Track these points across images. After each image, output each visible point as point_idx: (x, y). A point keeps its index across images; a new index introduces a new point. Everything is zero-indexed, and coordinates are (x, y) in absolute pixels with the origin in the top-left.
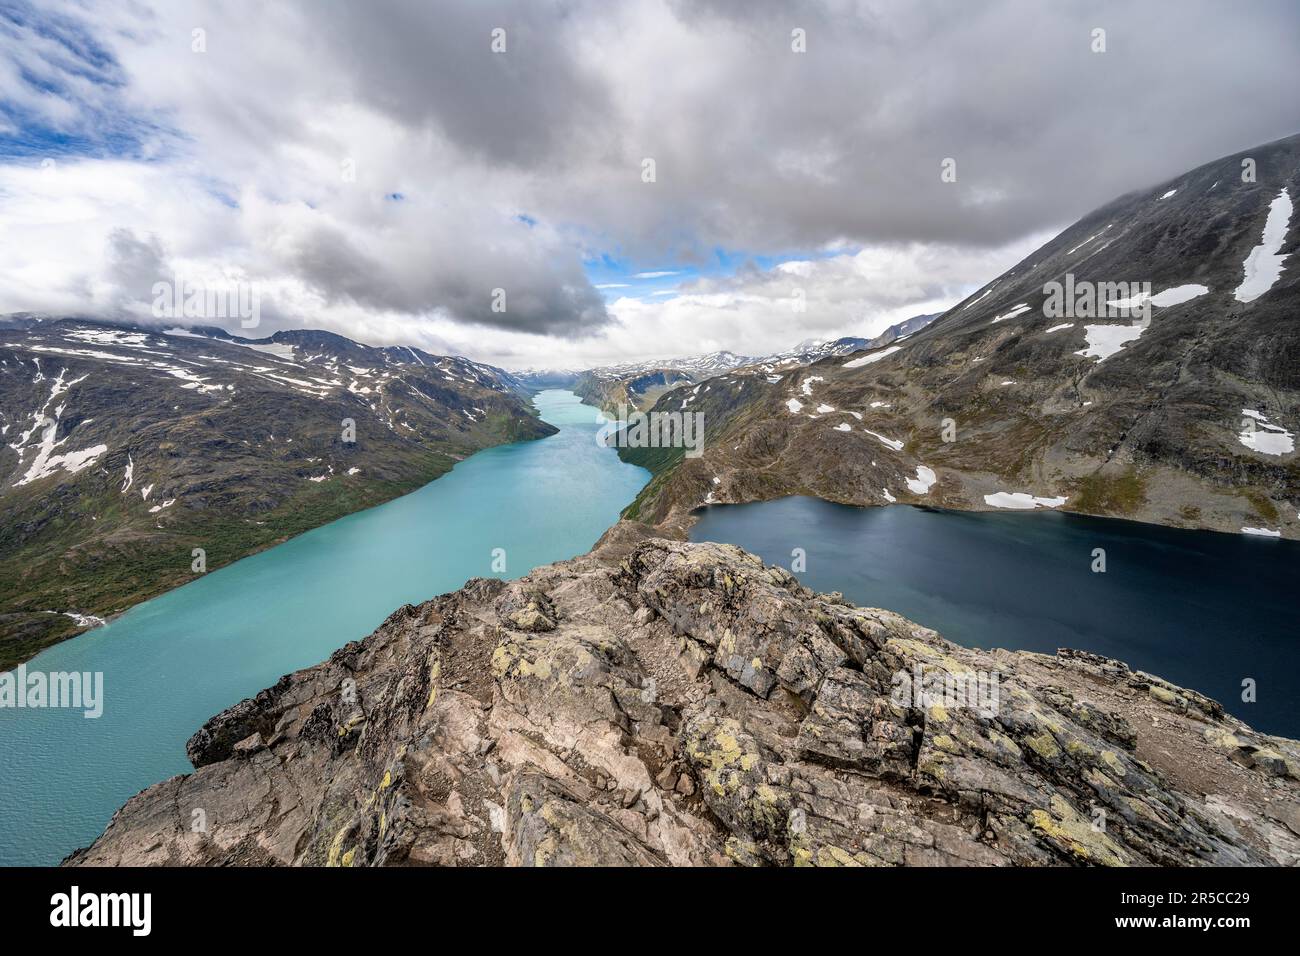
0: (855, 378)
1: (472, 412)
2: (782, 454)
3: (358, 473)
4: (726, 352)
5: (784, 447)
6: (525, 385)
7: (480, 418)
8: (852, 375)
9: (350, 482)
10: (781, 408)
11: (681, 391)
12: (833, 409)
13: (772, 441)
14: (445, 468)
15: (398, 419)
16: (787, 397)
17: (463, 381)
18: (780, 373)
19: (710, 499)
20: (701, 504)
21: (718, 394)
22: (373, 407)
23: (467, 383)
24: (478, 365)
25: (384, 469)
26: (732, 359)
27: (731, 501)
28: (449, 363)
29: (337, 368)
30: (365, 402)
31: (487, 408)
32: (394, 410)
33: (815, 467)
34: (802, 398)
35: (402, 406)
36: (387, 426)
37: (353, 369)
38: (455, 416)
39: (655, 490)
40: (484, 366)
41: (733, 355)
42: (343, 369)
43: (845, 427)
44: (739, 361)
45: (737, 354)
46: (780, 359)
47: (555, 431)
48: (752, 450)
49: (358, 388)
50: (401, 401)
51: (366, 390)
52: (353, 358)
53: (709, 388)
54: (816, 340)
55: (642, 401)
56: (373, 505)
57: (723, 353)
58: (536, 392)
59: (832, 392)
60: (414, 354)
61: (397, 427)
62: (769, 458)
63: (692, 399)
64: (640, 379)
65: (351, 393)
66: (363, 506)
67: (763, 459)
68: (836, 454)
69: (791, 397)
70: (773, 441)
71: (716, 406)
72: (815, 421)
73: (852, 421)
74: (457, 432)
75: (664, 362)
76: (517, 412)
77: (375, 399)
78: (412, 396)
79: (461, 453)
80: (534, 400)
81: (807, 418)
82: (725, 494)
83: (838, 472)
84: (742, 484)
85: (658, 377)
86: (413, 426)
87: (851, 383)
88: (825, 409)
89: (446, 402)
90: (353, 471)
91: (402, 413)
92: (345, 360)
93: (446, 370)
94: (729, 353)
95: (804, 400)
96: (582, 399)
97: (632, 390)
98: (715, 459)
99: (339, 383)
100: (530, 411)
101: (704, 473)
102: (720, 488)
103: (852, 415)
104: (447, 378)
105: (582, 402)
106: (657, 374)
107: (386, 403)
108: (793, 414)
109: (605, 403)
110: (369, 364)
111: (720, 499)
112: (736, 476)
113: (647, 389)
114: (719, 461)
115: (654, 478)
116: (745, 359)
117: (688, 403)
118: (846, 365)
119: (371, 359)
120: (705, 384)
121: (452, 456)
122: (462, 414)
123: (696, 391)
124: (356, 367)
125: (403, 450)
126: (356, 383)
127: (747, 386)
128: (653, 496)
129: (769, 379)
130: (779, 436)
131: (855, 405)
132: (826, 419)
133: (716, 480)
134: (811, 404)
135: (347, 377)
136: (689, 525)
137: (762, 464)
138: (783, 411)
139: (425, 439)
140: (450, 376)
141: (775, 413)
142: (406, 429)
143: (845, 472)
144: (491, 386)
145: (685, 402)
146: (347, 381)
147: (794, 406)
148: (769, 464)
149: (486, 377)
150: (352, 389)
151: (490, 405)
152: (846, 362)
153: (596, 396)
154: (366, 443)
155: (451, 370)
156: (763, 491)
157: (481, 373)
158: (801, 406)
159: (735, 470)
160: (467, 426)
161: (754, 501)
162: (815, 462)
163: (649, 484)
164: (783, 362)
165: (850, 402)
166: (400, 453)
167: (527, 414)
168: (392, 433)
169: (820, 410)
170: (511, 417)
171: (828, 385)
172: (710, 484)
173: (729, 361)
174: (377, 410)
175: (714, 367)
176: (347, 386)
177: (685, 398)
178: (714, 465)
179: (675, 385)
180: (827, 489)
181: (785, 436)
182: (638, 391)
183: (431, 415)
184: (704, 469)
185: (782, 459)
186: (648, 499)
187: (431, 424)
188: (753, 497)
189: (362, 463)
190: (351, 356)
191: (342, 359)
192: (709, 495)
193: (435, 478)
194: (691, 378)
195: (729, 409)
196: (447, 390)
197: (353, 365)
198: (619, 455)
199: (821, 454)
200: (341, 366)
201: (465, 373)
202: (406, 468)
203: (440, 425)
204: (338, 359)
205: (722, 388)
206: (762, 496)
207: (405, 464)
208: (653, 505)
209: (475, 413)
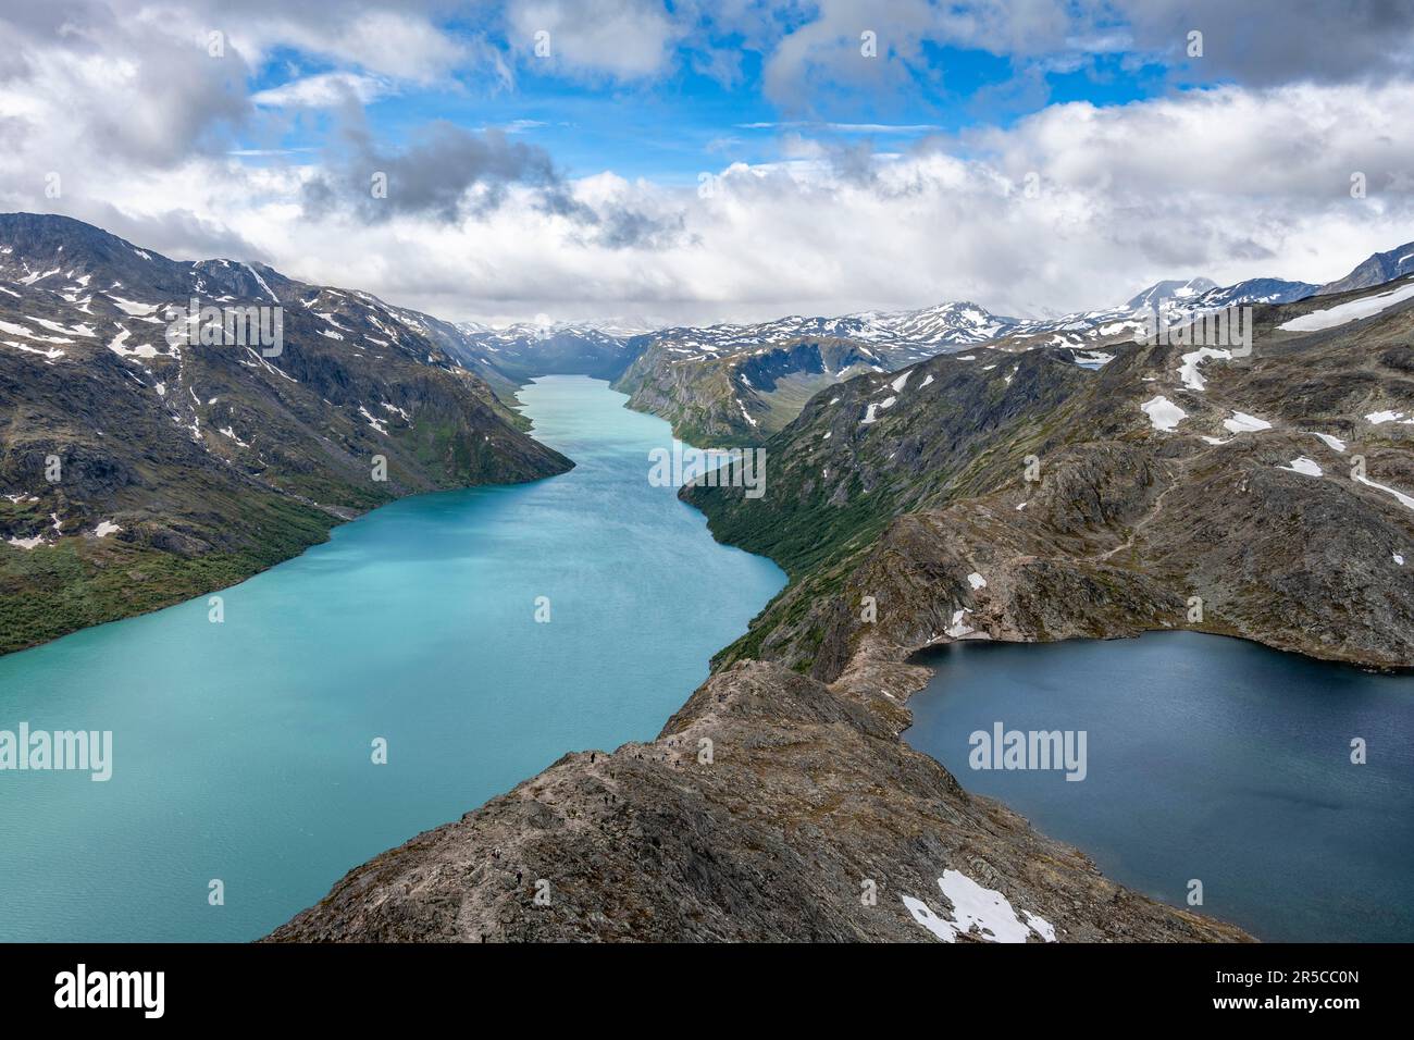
0: (1316, 353)
1: (378, 412)
2: (1139, 526)
3: (120, 536)
4: (964, 306)
5: (1145, 511)
6: (500, 363)
7: (397, 426)
8: (1310, 347)
9: (97, 554)
10: (1129, 418)
11: (863, 384)
12: (1266, 425)
13: (1112, 494)
14: (308, 536)
15: (214, 420)
16: (1145, 392)
17: (362, 341)
18: (1108, 349)
19: (958, 627)
20: (936, 639)
21: (953, 392)
22: (161, 389)
23: (370, 346)
24: (399, 310)
25: (175, 528)
26: (981, 321)
27: (1015, 636)
28: (334, 302)
29: (88, 299)
30: (142, 376)
31: (415, 404)
32: (206, 399)
33: (1236, 561)
34: (1182, 396)
35: (226, 389)
36: (189, 433)
37: (123, 304)
38: (339, 416)
39: (798, 609)
40: (413, 315)
41: (982, 313)
42: (101, 302)
43: (1307, 467)
44: (996, 327)
45: (992, 311)
46: (1095, 324)
47: (566, 465)
48: (1061, 513)
49: (130, 344)
50: (223, 379)
51: (147, 351)
52: (125, 280)
53: (929, 379)
54: (1182, 284)
55: (768, 408)
56: (143, 609)
57: (960, 307)
58: (523, 379)
59: (1259, 384)
60: (260, 280)
61: (211, 435)
62: (1104, 535)
63: (888, 402)
64: (765, 357)
65: (113, 355)
66: (122, 610)
67: (1091, 536)
68: (1292, 531)
69: (1153, 394)
70: (1115, 495)
71: (947, 422)
72: (1223, 449)
73: (1324, 455)
74: (342, 456)
75: (822, 321)
76: (483, 418)
77: (166, 371)
78: (246, 369)
79: (348, 504)
80: (520, 395)
81: (1199, 445)
82: (998, 618)
83: (1303, 577)
84: (1043, 593)
85: (804, 356)
86: (244, 436)
87: (1310, 364)
88: (1245, 423)
89: (322, 386)
90: (105, 529)
91: (223, 406)
92: (107, 284)
93: (327, 316)
94: (975, 308)
95: (1187, 400)
96: (626, 398)
97: (746, 381)
98: (972, 528)
99: (90, 333)
100: (510, 419)
101: (946, 559)
102: (987, 601)
103: (1320, 440)
104: (328, 334)
105: (629, 405)
106: (804, 347)
107: (189, 379)
108: (1161, 433)
109: (682, 409)
110: (160, 295)
111: (985, 628)
112: (1027, 574)
113: (778, 382)
114: (981, 533)
115: (793, 583)
116: (1010, 324)
117: (880, 413)
118: (1288, 326)
119: (164, 283)
120: (920, 369)
121: (328, 509)
122: (356, 416)
123: (899, 384)
124: (131, 299)
125: (221, 488)
126: (126, 334)
127: (1027, 373)
128: (793, 623)
129: (1079, 361)
130: (1130, 483)
131: (1324, 416)
132: (1250, 446)
133: (976, 581)
134: (1209, 410)
135: (108, 320)
136: (910, 688)
137: (1088, 549)
138: (1134, 425)
139: (271, 468)
140: (332, 328)
141: (1114, 428)
142: (231, 443)
143: (1321, 574)
144: (424, 358)
145: (871, 409)
146: (107, 331)
147: (1163, 414)
148: (1109, 551)
149: (415, 337)
150: (117, 346)
151: (421, 398)
152: (1290, 316)
153: (662, 393)
154: (136, 467)
155: (337, 317)
156: (1097, 614)
157: (406, 328)
158: (1182, 414)
159: (1022, 557)
160: (363, 443)
161: (1074, 640)
162: (1231, 551)
163: (780, 597)
164: (1104, 331)
165: (1310, 408)
166: (214, 495)
167: (503, 423)
168: (197, 449)
169: (1230, 424)
170: (468, 429)
171: (1248, 369)
172: (959, 589)
173: (973, 326)
174: (170, 395)
175: (938, 337)
176: (107, 340)
177: (870, 401)
178: (968, 542)
179: (845, 373)
180: (1272, 618)
181: (1146, 483)
182: (759, 384)
183: (287, 414)
184: (943, 551)
185: (1139, 540)
186: (780, 628)
187: (288, 435)
188: (1071, 628)
189: (129, 514)
190: (120, 276)
191: (102, 280)
192: (958, 616)
193: (288, 558)
194: (883, 359)
195: (980, 428)
196: (326, 360)
197: (123, 294)
198: (710, 526)
199: (1249, 531)
200: (97, 296)
201: (369, 325)
202: (223, 530)
203: (305, 438)
204: (92, 281)
205: (963, 380)
206: (1095, 625)
207: (221, 520)
208: (791, 646)
209: (386, 414)
